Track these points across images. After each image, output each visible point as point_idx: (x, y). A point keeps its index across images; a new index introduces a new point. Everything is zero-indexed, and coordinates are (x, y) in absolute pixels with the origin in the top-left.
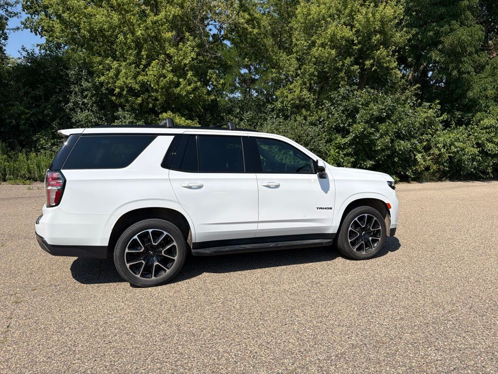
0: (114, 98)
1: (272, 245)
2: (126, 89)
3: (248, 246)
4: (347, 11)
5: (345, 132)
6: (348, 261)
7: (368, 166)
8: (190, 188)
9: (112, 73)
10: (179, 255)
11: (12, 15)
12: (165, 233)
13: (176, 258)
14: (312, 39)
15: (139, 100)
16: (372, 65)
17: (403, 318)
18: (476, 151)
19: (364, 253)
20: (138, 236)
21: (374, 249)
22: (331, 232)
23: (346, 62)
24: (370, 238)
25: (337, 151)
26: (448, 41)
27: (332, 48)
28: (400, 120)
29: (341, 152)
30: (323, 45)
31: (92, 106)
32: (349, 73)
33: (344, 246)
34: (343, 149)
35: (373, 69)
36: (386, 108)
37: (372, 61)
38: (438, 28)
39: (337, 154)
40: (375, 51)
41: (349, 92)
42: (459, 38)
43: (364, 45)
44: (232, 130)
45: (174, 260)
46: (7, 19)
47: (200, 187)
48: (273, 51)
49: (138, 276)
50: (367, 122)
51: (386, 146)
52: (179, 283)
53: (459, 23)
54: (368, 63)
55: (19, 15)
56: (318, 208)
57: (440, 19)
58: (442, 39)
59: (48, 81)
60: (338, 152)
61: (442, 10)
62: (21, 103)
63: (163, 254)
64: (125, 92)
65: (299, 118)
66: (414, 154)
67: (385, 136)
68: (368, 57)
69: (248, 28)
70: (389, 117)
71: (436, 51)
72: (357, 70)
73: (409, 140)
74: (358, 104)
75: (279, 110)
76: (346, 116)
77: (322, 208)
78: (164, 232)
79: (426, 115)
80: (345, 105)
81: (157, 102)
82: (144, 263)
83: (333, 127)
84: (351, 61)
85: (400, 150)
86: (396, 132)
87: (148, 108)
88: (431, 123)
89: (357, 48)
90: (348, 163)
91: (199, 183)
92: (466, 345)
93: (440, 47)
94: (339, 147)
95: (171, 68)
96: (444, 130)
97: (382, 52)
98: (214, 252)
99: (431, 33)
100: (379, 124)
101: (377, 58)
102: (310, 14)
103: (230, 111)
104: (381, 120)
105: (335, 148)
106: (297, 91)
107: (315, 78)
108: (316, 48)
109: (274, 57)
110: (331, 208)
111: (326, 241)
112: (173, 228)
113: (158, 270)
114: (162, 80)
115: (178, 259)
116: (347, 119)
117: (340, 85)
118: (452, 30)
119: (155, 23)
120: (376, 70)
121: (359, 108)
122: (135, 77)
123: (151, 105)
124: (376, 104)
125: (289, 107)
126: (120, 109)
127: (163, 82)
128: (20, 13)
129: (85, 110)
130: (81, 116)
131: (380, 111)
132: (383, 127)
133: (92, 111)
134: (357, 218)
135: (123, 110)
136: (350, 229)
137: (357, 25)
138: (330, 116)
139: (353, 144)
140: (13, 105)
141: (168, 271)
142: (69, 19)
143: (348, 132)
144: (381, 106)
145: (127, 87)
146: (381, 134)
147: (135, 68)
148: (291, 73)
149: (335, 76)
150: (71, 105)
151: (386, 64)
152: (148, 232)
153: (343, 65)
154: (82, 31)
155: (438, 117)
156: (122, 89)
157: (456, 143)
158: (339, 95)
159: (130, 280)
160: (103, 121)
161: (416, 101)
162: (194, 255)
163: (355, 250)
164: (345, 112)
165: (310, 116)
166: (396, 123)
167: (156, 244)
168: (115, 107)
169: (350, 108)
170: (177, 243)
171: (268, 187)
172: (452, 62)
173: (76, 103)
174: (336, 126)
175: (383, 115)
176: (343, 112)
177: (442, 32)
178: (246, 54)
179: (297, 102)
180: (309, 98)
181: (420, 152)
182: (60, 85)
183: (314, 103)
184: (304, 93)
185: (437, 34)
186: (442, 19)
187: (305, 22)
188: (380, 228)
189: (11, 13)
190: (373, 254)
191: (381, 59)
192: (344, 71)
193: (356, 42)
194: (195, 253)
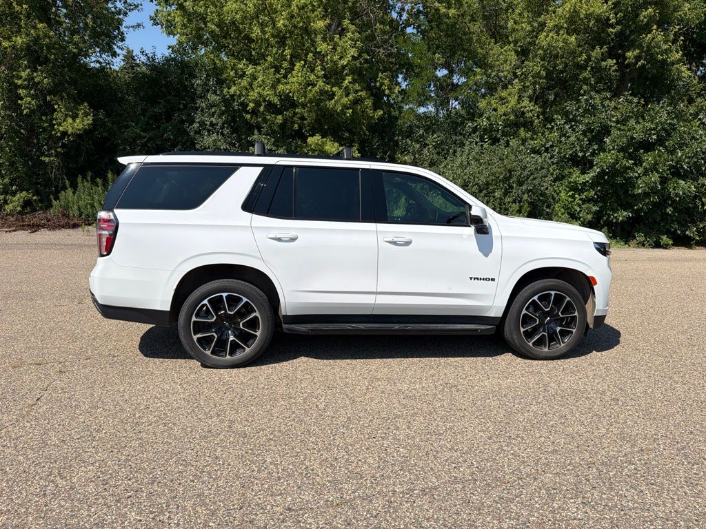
0: (248, 116)
1: (397, 327)
2: (263, 104)
3: (361, 326)
5: (585, 165)
6: (519, 360)
7: (621, 219)
8: (279, 240)
9: (245, 82)
10: (263, 331)
11: (132, 7)
12: (245, 299)
13: (258, 334)
14: (540, 20)
15: (279, 119)
16: (638, 58)
17: (556, 451)
19: (546, 349)
20: (209, 301)
21: (563, 345)
22: (492, 314)
23: (594, 54)
24: (558, 329)
25: (570, 193)
27: (571, 32)
28: (680, 148)
29: (577, 196)
30: (557, 28)
31: (222, 128)
33: (512, 338)
34: (581, 191)
35: (640, 64)
36: (657, 127)
37: (637, 51)
39: (570, 199)
40: (644, 36)
43: (628, 27)
44: (347, 159)
45: (256, 336)
46: (126, 14)
47: (293, 239)
48: (479, 41)
49: (208, 353)
50: (622, 149)
51: (652, 189)
52: (264, 367)
54: (631, 55)
55: (140, 7)
56: (471, 278)
59: (170, 94)
60: (573, 197)
62: (137, 124)
63: (241, 327)
64: (262, 109)
65: (513, 143)
66: (702, 202)
67: (652, 172)
68: (632, 46)
69: (441, 8)
70: (661, 141)
72: (613, 66)
73: (695, 179)
74: (610, 121)
75: (485, 130)
76: (589, 140)
77: (478, 279)
78: (243, 298)
80: (589, 122)
81: (305, 122)
82: (216, 336)
83: (567, 156)
84: (602, 54)
85: (677, 195)
86: (671, 167)
87: (293, 130)
89: (614, 31)
90: (588, 213)
91: (292, 234)
92: (638, 504)
94: (575, 188)
95: (323, 72)
97: (656, 36)
98: (311, 330)
100: (644, 153)
101: (647, 46)
103: (409, 133)
104: (648, 146)
105: (567, 189)
106: (513, 100)
107: (541, 81)
108: (545, 34)
109: (479, 50)
110: (493, 280)
111: (483, 327)
112: (255, 293)
113: (235, 348)
114: (311, 90)
115: (261, 335)
116: (590, 144)
117: (582, 92)
119: (303, 8)
120: (643, 66)
121: (611, 126)
122: (274, 87)
123: (296, 126)
124: (641, 120)
125: (501, 125)
126: (256, 132)
127: (313, 92)
128: (141, 5)
129: (213, 133)
130: (208, 140)
131: (647, 131)
132: (649, 158)
133: (222, 134)
134: (537, 296)
135: (260, 132)
136: (524, 312)
138: (563, 139)
139: (599, 184)
140: (127, 127)
141: (247, 349)
142: (193, 9)
143: (591, 166)
144: (649, 125)
145: (264, 100)
146: (645, 169)
147: (274, 74)
148: (506, 73)
149: (575, 77)
150: (196, 125)
151: (662, 55)
152: (222, 296)
153: (589, 59)
154: (209, 24)
156: (258, 104)
158: (579, 107)
160: (236, 147)
162: (286, 331)
163: (531, 344)
164: (588, 134)
165: (532, 139)
166: (673, 152)
167: (232, 313)
168: (250, 128)
169: (596, 127)
170: (260, 314)
171: (394, 243)
173: (202, 124)
174: (571, 155)
175: (652, 139)
176: (584, 133)
178: (438, 47)
179: (512, 117)
180: (531, 111)
182: (185, 100)
183: (538, 118)
184: (523, 104)
188: (576, 314)
189: (131, 5)
190: (562, 352)
191: (654, 47)
192: (589, 68)
193: (613, 21)
194: (287, 329)
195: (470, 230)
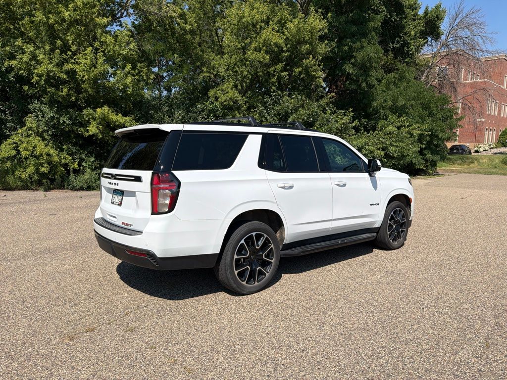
1: (340, 241)
2: (44, 78)
3: (323, 244)
4: (276, 19)
8: (284, 188)
9: (26, 58)
12: (266, 236)
13: (273, 261)
16: (300, 73)
18: (383, 153)
19: (396, 243)
20: (245, 240)
22: (377, 226)
23: (277, 67)
24: (400, 230)
26: (359, 56)
27: (267, 53)
28: (323, 126)
30: (258, 50)
32: (279, 79)
36: (312, 114)
37: (301, 69)
38: (351, 44)
40: (304, 60)
41: (281, 97)
42: (368, 55)
43: (292, 53)
44: (302, 130)
47: (291, 187)
49: (244, 283)
53: (368, 41)
54: (297, 70)
56: (370, 205)
57: (353, 35)
58: (354, 54)
61: (354, 28)
63: (264, 257)
64: (42, 82)
66: (333, 156)
68: (297, 65)
71: (349, 65)
72: (286, 76)
74: (289, 108)
75: (210, 111)
76: (278, 120)
77: (373, 204)
79: (343, 121)
80: (278, 109)
81: (81, 95)
82: (249, 268)
84: (282, 68)
88: (346, 129)
89: (286, 55)
91: (290, 183)
93: (353, 60)
96: (355, 135)
97: (309, 61)
99: (346, 48)
101: (306, 66)
102: (244, 17)
108: (251, 51)
110: (378, 204)
111: (373, 235)
113: (260, 274)
115: (275, 261)
117: (272, 90)
118: (362, 47)
120: (303, 77)
121: (289, 112)
123: (73, 98)
126: (36, 101)
131: (307, 116)
134: (393, 212)
136: (389, 222)
137: (286, 33)
141: (267, 275)
144: (308, 112)
149: (267, 81)
151: (313, 72)
152: (252, 235)
153: (274, 71)
155: (351, 123)
157: (367, 147)
159: (239, 288)
161: (333, 108)
163: (392, 241)
167: (258, 248)
169: (282, 112)
170: (274, 246)
171: (338, 185)
172: (361, 75)
175: (310, 120)
176: (275, 116)
177: (355, 48)
179: (231, 104)
180: (241, 100)
181: (338, 155)
183: (246, 105)
184: (236, 95)
185: (351, 48)
186: (354, 36)
187: (238, 25)
188: (406, 220)
191: (309, 67)
192: (276, 76)
193: (285, 49)
194: (284, 254)
195: (366, 175)
